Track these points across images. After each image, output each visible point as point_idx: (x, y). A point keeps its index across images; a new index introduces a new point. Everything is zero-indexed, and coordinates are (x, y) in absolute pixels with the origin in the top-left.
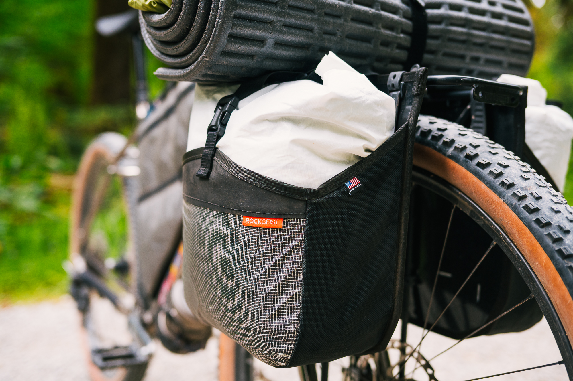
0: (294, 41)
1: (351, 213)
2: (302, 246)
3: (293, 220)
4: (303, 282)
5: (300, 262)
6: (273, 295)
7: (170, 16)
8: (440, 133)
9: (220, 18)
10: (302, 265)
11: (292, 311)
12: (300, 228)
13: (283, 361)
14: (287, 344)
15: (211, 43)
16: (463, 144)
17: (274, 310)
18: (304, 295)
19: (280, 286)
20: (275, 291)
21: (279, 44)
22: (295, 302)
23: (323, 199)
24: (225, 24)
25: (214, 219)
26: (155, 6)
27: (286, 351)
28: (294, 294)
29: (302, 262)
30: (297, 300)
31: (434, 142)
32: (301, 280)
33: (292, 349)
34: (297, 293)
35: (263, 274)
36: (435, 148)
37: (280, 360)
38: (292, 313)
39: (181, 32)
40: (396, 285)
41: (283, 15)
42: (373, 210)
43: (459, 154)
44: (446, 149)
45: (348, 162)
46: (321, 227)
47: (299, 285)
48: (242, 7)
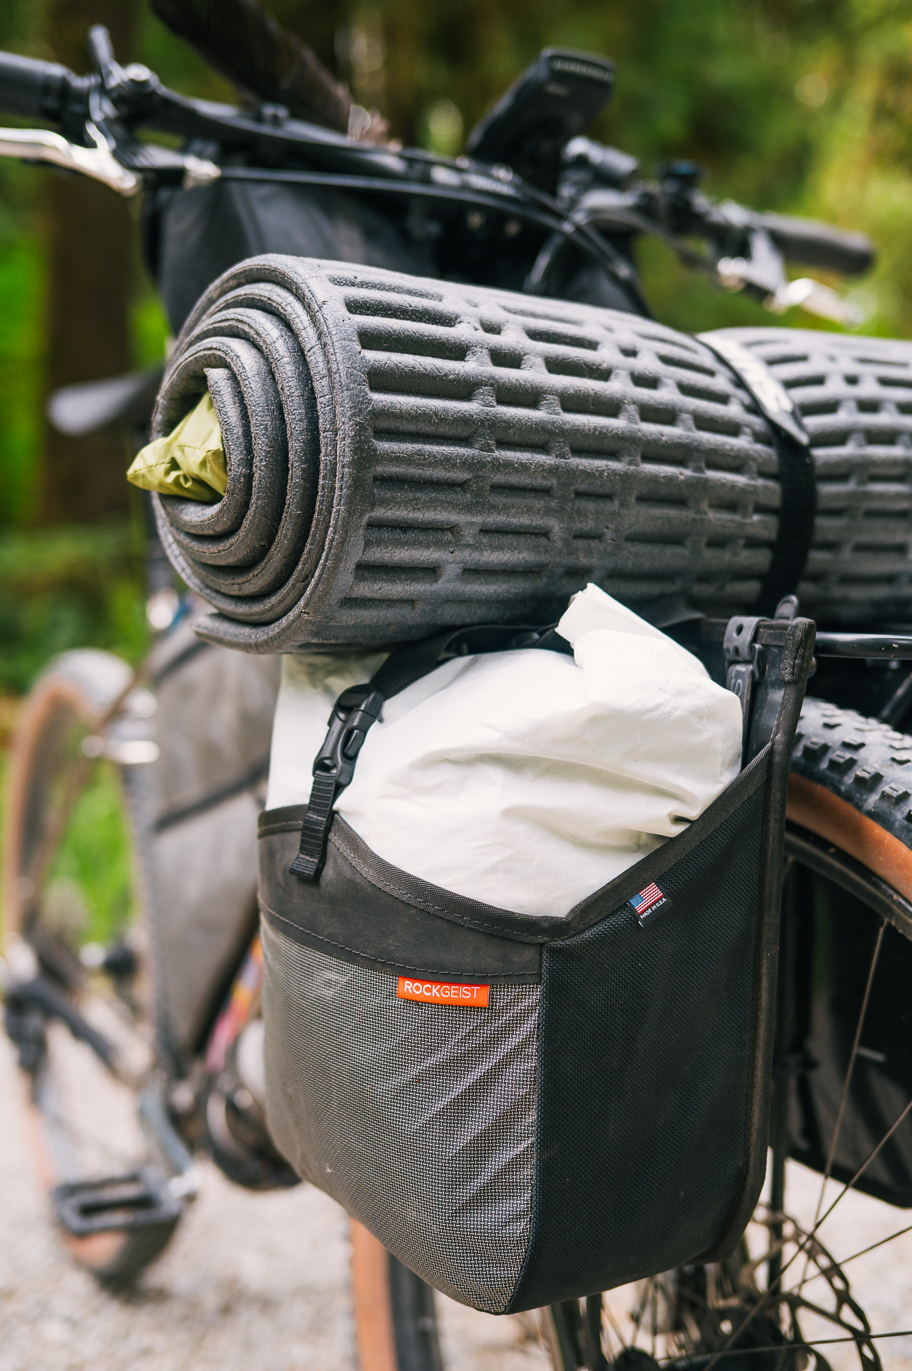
0: (506, 562)
1: (643, 966)
2: (533, 1045)
3: (512, 988)
4: (538, 1127)
5: (531, 1081)
6: (470, 1157)
7: (223, 517)
8: (848, 755)
9: (336, 532)
10: (534, 1088)
11: (513, 1192)
12: (528, 1006)
13: (495, 1303)
14: (504, 1267)
15: (316, 585)
16: (901, 787)
17: (473, 1190)
18: (541, 1157)
19: (485, 1136)
20: (474, 1147)
21: (472, 572)
22: (520, 1171)
23: (578, 939)
24: (349, 543)
25: (333, 976)
26: (189, 485)
27: (501, 1281)
28: (517, 1155)
29: (534, 1081)
30: (524, 1168)
31: (835, 776)
32: (532, 1123)
33: (515, 1277)
34: (524, 1151)
35: (447, 1109)
36: (838, 791)
37: (488, 1301)
38: (513, 1196)
39: (247, 552)
40: (753, 1116)
41: (479, 511)
42: (694, 953)
43: (893, 811)
44: (861, 794)
45: (636, 847)
46: (575, 1001)
47: (528, 1134)
48: (384, 503)
